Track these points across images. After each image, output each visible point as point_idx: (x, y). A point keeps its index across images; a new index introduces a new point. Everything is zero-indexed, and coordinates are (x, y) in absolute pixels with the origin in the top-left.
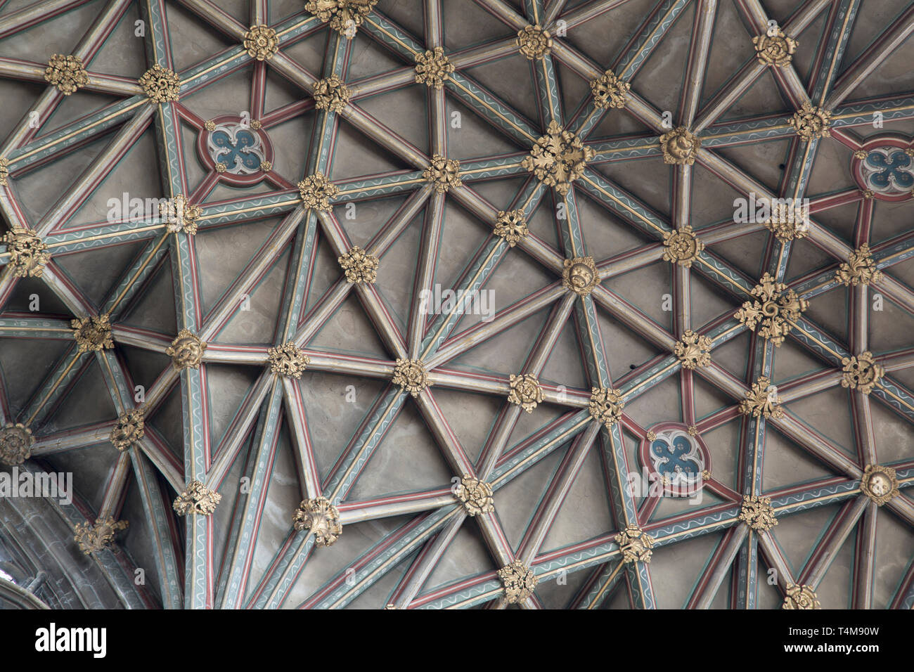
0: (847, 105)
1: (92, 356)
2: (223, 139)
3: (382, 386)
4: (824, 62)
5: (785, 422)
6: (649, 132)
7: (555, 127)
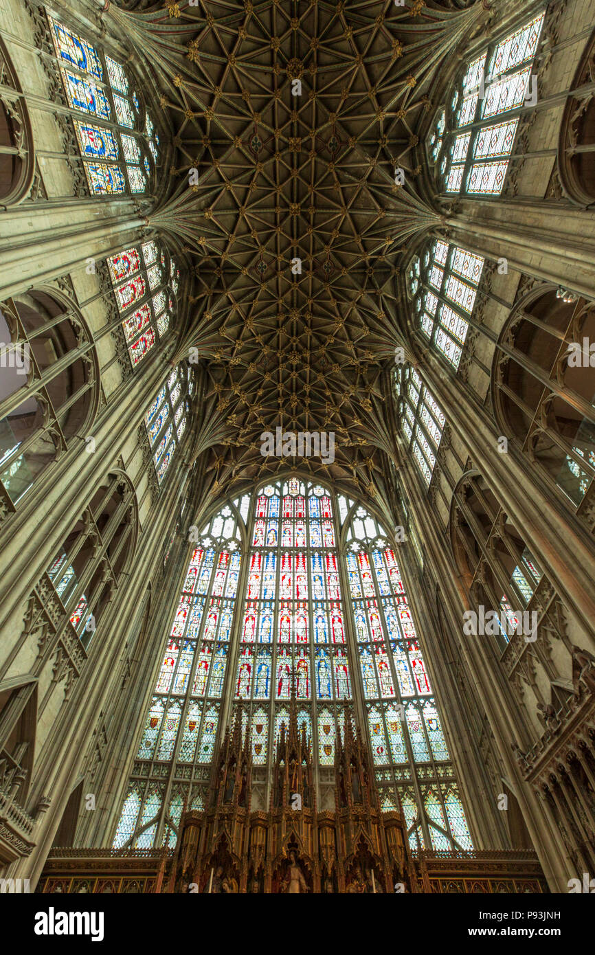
0: (335, 254)
1: (202, 145)
2: (256, 140)
3: (237, 207)
4: (338, 244)
5: (280, 280)
6: (309, 222)
7: (300, 204)
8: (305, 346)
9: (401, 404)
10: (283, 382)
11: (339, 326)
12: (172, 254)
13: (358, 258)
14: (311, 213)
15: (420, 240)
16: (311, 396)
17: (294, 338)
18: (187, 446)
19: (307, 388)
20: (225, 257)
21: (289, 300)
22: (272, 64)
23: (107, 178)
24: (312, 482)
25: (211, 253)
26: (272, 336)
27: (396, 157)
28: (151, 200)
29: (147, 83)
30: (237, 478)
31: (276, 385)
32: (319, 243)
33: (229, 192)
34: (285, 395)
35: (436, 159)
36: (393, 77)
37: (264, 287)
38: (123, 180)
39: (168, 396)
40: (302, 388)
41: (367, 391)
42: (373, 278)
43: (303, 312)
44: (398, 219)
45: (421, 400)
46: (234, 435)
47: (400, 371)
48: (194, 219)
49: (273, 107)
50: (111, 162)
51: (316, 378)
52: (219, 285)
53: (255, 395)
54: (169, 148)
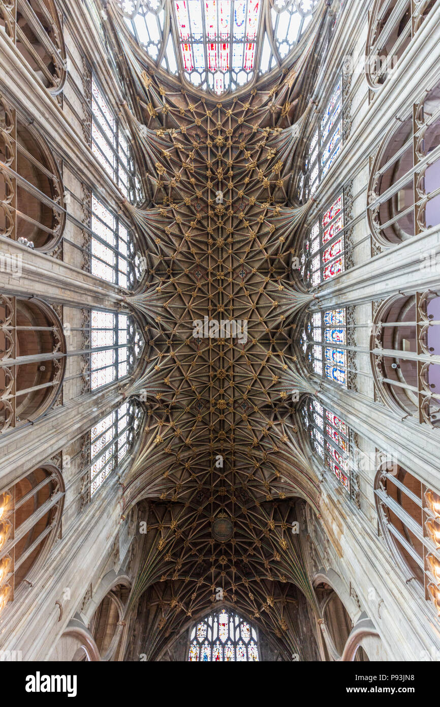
8: (212, 219)
9: (132, 169)
10: (229, 190)
11: (188, 234)
12: (302, 280)
13: (178, 279)
14: (210, 306)
15: (139, 289)
16: (206, 178)
17: (220, 225)
18: (312, 125)
19: (210, 184)
20: (267, 279)
21: (224, 253)
22: (234, 376)
23: (334, 318)
24: (202, 90)
25: (276, 281)
26: (237, 227)
27: (161, 335)
28: (310, 309)
29: (303, 366)
30: (271, 92)
31: (234, 187)
32: (205, 289)
33: (261, 317)
34: (227, 179)
35: (137, 334)
36: (167, 370)
37: (242, 261)
38: (325, 319)
39: (321, 171)
40: (214, 185)
41: (162, 182)
42: (166, 267)
43: (214, 244)
44: (155, 302)
45: (116, 172)
46: (270, 139)
47: (138, 199)
48: (285, 300)
49: (233, 358)
50: (329, 327)
51: (203, 193)
52: (273, 261)
53: (251, 178)
54: (295, 338)
